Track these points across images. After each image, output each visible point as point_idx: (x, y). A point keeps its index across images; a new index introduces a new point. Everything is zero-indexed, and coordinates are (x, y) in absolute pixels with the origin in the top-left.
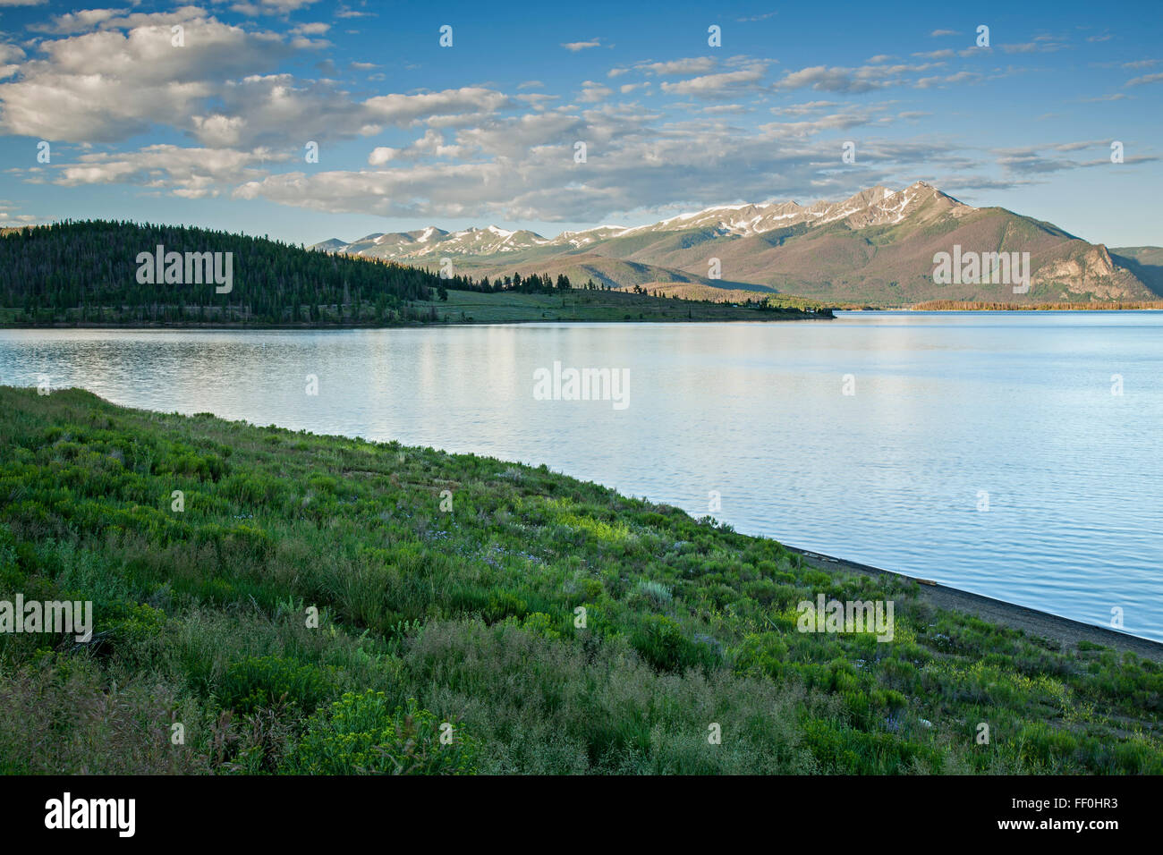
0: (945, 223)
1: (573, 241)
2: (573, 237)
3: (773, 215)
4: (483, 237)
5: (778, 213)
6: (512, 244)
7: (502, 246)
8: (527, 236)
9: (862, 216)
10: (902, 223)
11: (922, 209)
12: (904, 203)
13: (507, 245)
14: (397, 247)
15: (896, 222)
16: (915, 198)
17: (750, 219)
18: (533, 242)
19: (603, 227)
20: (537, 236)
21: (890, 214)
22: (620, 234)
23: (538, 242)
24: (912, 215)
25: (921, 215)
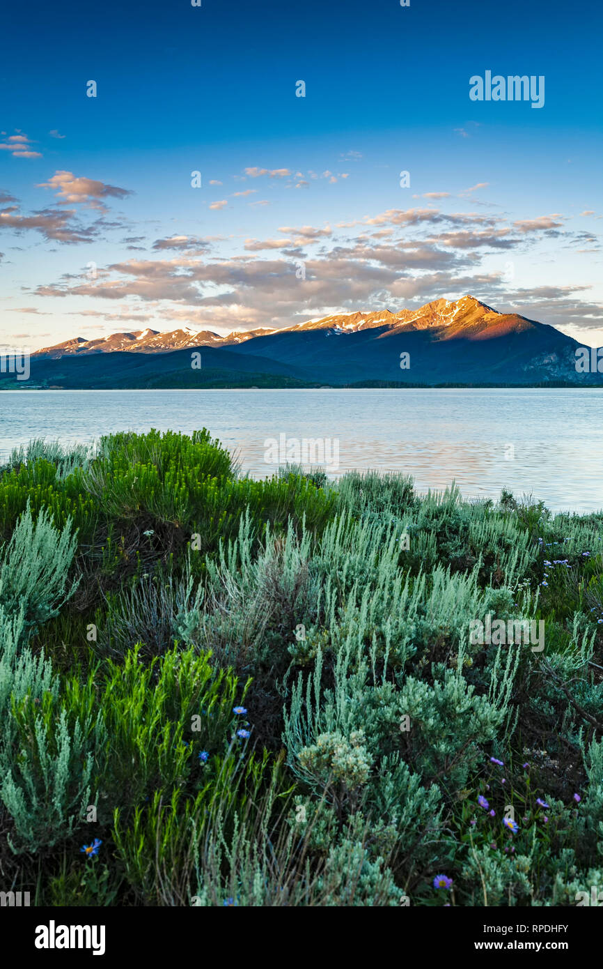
0: (477, 325)
1: (237, 339)
2: (237, 336)
3: (373, 319)
4: (178, 336)
5: (376, 319)
6: (196, 340)
7: (190, 342)
8: (208, 335)
9: (425, 319)
10: (451, 325)
11: (466, 315)
12: (456, 311)
13: (193, 341)
14: (120, 344)
15: (448, 324)
16: (463, 307)
17: (356, 322)
18: (212, 340)
19: (259, 328)
20: (216, 335)
21: (445, 318)
22: (272, 333)
23: (215, 339)
24: (458, 320)
25: (464, 319)
